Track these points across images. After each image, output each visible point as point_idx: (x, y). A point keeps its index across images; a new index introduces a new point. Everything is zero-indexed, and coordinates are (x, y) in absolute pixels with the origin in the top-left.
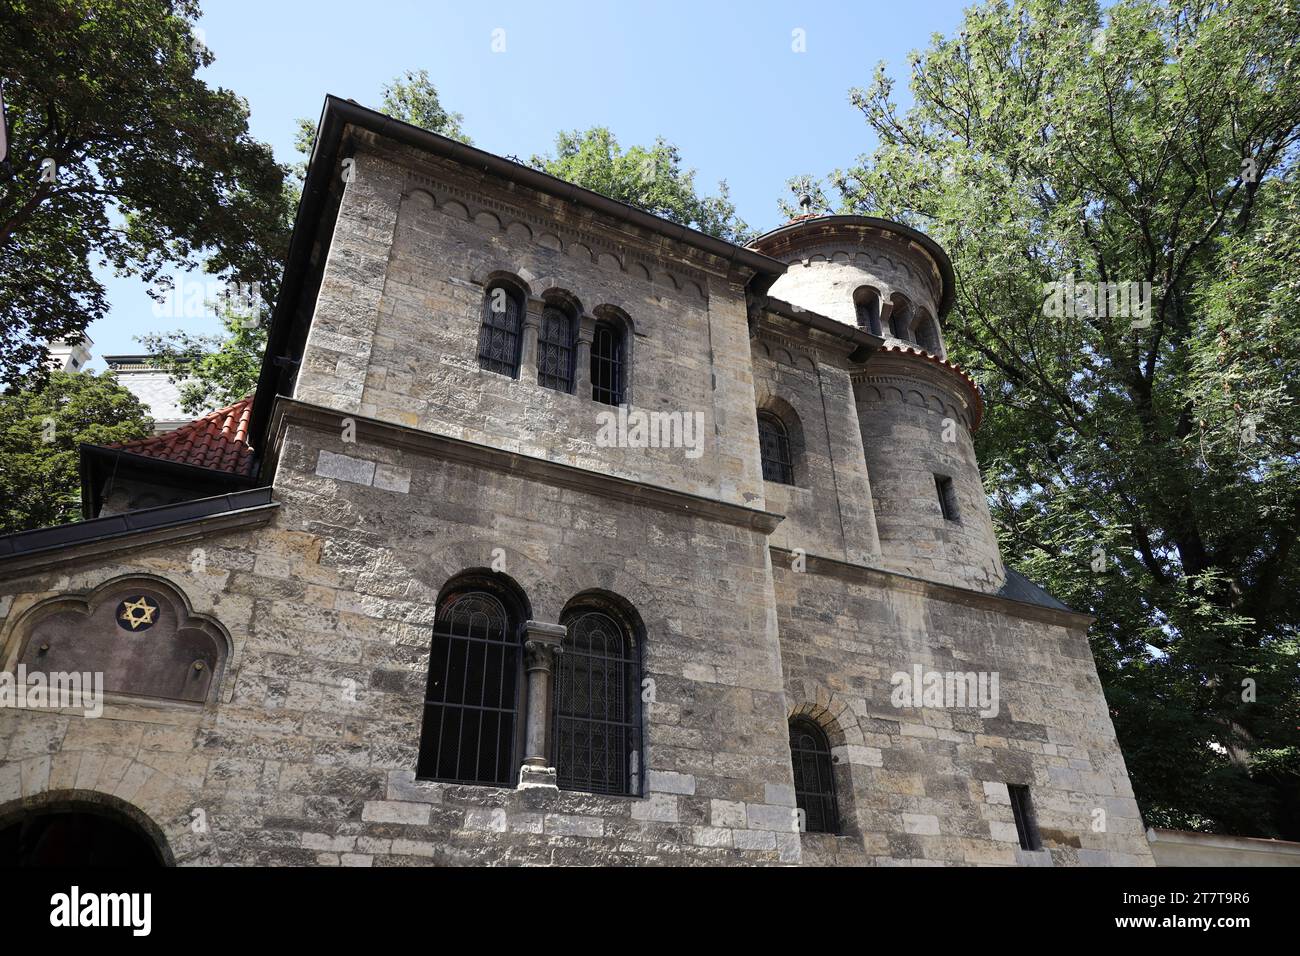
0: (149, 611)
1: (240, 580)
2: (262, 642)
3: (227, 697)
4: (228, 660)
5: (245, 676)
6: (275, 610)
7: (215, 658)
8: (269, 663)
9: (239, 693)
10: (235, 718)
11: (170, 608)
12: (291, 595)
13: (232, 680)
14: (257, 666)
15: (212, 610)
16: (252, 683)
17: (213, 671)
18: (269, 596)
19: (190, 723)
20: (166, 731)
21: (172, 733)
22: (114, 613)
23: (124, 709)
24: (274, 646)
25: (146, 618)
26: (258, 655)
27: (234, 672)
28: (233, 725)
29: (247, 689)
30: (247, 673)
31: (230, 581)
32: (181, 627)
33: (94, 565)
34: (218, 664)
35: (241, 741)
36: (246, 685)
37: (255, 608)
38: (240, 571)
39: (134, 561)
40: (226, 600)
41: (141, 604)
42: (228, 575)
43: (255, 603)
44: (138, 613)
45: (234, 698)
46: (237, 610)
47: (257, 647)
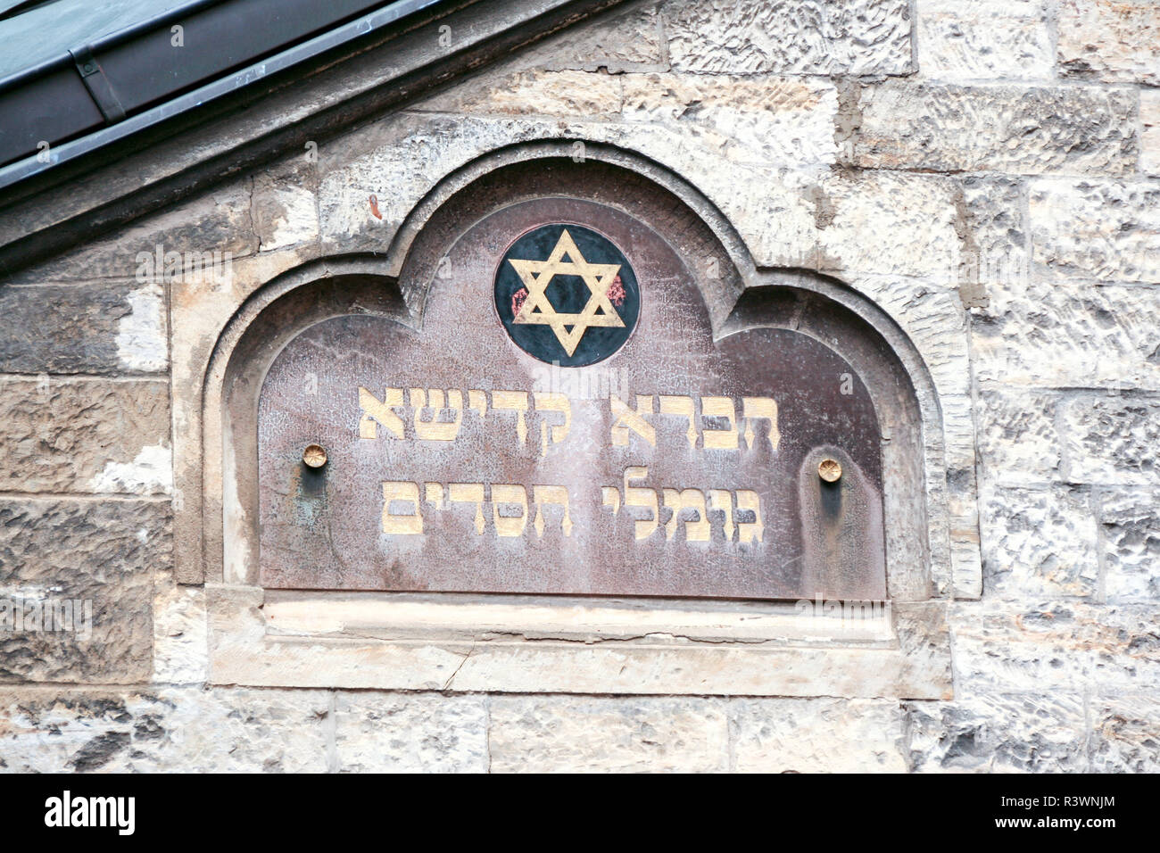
0: (601, 279)
1: (884, 110)
2: (1027, 352)
3: (965, 576)
4: (928, 437)
5: (1001, 490)
6: (1039, 217)
7: (875, 433)
8: (1077, 434)
9: (1004, 560)
10: (1020, 651)
11: (671, 264)
12: (1082, 148)
13: (964, 507)
14: (1033, 448)
15: (819, 250)
16: (1035, 515)
17: (879, 484)
18: (1003, 164)
19: (874, 685)
20: (803, 721)
21: (821, 727)
22: (486, 304)
23: (641, 656)
24: (1078, 364)
25: (600, 310)
26: (1027, 404)
27: (957, 477)
28: (1018, 680)
29: (1025, 536)
30: (1008, 478)
31: (849, 124)
32: (722, 333)
33: (374, 131)
34: (890, 455)
35: (1065, 736)
36: (1017, 522)
37: (965, 220)
38: (870, 79)
39: (501, 98)
40: (854, 203)
41: (566, 258)
42: (831, 100)
43: (958, 200)
44: (568, 294)
45: (991, 574)
46: (905, 235)
47: (1014, 373)
